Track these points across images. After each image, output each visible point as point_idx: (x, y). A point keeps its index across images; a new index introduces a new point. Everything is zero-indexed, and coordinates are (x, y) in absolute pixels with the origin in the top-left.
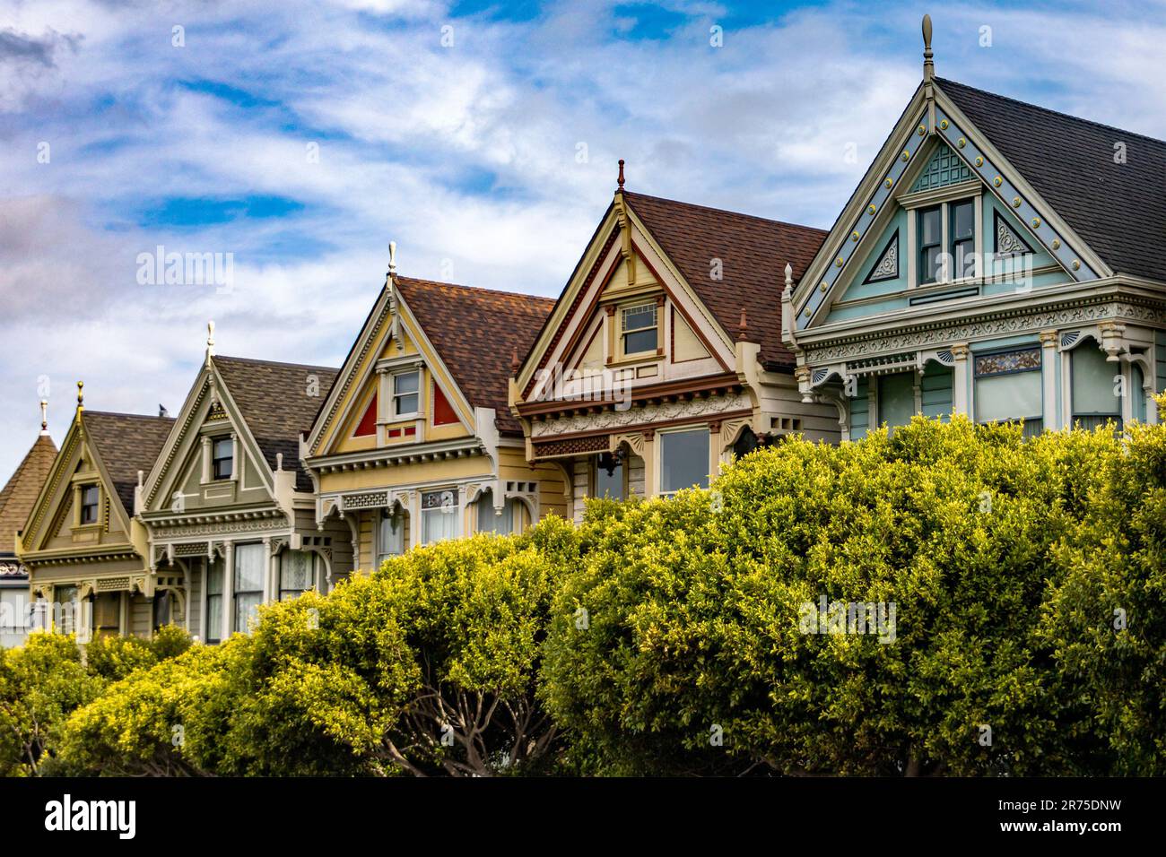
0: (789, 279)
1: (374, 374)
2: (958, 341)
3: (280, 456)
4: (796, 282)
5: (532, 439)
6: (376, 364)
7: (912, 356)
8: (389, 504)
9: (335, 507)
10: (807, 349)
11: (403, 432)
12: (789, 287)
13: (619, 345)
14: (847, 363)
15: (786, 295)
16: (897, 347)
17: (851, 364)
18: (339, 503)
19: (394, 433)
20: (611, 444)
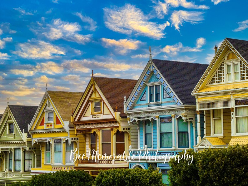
0: (125, 99)
1: (43, 112)
2: (157, 115)
3: (24, 130)
4: (126, 100)
5: (76, 129)
6: (44, 110)
7: (149, 117)
8: (47, 142)
9: (36, 141)
10: (129, 114)
11: (50, 125)
12: (125, 101)
13: (93, 110)
14: (137, 118)
15: (124, 103)
16: (146, 115)
17: (138, 118)
18: (37, 140)
19: (48, 126)
20: (92, 131)
